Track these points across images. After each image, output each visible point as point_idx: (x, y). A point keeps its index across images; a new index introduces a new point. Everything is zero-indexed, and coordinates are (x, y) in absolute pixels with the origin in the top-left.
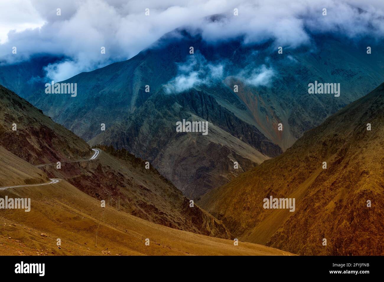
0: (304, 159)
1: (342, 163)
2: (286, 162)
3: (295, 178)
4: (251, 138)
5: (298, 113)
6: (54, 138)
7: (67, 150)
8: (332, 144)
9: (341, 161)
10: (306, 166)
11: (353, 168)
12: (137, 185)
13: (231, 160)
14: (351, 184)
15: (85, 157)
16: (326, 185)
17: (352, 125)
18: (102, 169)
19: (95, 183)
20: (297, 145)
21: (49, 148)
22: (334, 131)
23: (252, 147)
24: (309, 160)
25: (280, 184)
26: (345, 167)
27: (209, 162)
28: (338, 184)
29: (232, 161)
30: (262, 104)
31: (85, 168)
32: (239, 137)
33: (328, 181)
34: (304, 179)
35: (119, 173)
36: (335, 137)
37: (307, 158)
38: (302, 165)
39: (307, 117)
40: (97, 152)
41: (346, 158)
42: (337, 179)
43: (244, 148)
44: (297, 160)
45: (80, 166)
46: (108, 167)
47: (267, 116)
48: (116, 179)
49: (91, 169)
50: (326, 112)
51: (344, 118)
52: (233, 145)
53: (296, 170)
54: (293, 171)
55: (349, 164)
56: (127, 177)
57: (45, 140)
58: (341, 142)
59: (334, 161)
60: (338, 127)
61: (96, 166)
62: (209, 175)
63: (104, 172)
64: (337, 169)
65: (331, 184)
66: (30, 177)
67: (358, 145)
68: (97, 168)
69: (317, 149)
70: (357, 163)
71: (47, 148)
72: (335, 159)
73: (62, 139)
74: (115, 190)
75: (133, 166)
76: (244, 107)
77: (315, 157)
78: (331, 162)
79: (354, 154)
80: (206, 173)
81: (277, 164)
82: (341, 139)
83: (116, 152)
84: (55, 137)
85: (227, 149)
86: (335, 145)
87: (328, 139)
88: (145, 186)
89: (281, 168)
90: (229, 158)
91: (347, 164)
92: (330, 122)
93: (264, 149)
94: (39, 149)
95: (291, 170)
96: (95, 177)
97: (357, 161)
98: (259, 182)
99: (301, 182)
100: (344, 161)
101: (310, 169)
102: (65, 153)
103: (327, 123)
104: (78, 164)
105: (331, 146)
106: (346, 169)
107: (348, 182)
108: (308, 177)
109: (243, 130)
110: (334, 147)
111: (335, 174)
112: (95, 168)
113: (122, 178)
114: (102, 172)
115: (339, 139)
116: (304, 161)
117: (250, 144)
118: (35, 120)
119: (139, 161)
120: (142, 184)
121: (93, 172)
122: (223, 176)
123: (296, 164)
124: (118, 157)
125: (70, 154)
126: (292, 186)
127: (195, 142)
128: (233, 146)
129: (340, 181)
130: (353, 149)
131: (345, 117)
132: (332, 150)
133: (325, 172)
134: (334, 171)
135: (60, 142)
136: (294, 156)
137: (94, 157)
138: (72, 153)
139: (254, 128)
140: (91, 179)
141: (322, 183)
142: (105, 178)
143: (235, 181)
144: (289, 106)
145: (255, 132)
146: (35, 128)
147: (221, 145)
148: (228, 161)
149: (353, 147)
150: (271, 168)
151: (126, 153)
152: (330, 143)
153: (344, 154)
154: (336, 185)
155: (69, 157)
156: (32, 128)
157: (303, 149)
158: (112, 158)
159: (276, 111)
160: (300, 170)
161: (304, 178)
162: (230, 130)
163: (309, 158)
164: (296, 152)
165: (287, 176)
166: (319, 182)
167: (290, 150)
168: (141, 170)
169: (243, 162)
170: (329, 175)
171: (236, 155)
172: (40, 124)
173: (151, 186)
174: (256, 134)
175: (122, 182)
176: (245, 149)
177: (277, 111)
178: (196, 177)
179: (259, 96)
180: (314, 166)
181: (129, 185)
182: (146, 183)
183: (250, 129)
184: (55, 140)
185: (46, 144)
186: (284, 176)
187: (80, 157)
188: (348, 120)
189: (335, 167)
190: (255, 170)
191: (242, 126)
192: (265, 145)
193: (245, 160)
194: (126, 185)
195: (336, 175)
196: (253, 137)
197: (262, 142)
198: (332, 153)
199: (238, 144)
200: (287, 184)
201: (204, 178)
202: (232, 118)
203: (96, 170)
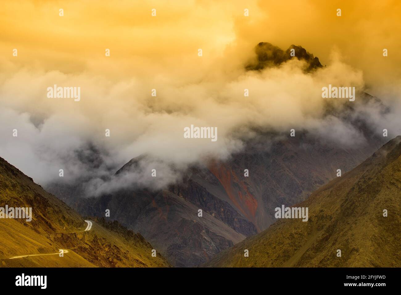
0: (288, 235)
1: (330, 239)
2: (269, 239)
3: (279, 256)
4: (224, 215)
5: (272, 189)
6: (48, 208)
7: (62, 220)
8: (318, 221)
9: (329, 238)
10: (291, 243)
11: (342, 245)
12: (133, 258)
13: (204, 237)
14: (340, 262)
15: (80, 228)
16: (314, 263)
17: (338, 201)
18: (99, 241)
19: (92, 255)
20: (280, 221)
21: (44, 218)
22: (320, 207)
23: (225, 224)
24: (294, 237)
25: (264, 262)
26: (334, 244)
27: (181, 239)
28: (327, 262)
29: (206, 238)
30: (235, 179)
31: (81, 240)
32: (211, 214)
33: (315, 259)
34: (289, 257)
35: (114, 245)
36: (321, 213)
37: (291, 235)
38: (287, 242)
39: (282, 193)
40: (90, 223)
41: (334, 235)
42: (325, 257)
43: (216, 225)
44: (281, 236)
45: (76, 237)
46: (104, 239)
47: (240, 192)
48: (112, 252)
49: (88, 241)
50: (301, 189)
51: (329, 193)
52: (205, 221)
53: (281, 248)
54: (277, 248)
55: (337, 241)
56: (123, 251)
57: (40, 210)
58: (327, 219)
59: (321, 238)
60: (324, 203)
61: (92, 238)
62: (181, 253)
63: (100, 244)
64: (325, 246)
65: (319, 262)
66: (43, 246)
67: (347, 222)
68: (94, 240)
69: (303, 226)
70: (347, 241)
71: (42, 217)
72: (322, 236)
73: (56, 208)
74: (112, 264)
75: (126, 239)
76: (216, 182)
77: (300, 233)
78: (318, 239)
79: (342, 230)
80: (178, 251)
81: (260, 241)
82: (328, 215)
83: (108, 224)
84: (49, 206)
85: (200, 226)
86: (321, 221)
87: (314, 215)
88: (141, 260)
89: (265, 245)
90: (202, 235)
91: (336, 240)
92: (315, 197)
93: (237, 226)
94: (34, 219)
95: (275, 248)
96: (92, 249)
97: (346, 238)
98: (242, 259)
99: (286, 260)
100: (332, 238)
101: (295, 246)
102: (60, 223)
103: (312, 199)
104: (74, 236)
105: (317, 223)
106: (334, 246)
107: (337, 260)
108: (293, 255)
109: (216, 206)
110: (320, 224)
111: (324, 251)
112: (92, 240)
113: (118, 251)
114: (99, 244)
115: (325, 215)
116: (288, 238)
117: (222, 220)
118: (29, 188)
119: (131, 234)
120: (137, 258)
121: (90, 244)
122: (196, 254)
123: (281, 241)
124: (110, 229)
125: (65, 224)
126: (276, 264)
127: (165, 218)
128: (205, 223)
129: (328, 258)
130: (341, 226)
131: (331, 192)
132: (318, 227)
133: (312, 250)
134: (322, 248)
135: (54, 211)
136: (278, 232)
137: (88, 228)
138: (67, 224)
139: (227, 204)
140: (88, 251)
141: (309, 261)
142: (102, 251)
143: (216, 258)
144: (264, 182)
145: (228, 208)
146: (29, 197)
147: (194, 222)
148: (201, 239)
149: (341, 224)
150: (253, 245)
151: (118, 225)
152: (316, 220)
153: (331, 231)
154: (325, 263)
155: (65, 228)
156: (26, 196)
157: (288, 226)
158: (104, 230)
159: (249, 186)
160: (284, 248)
161: (289, 255)
162: (202, 206)
163: (294, 235)
164: (280, 228)
165: (271, 254)
166: (305, 260)
167: (273, 226)
168: (134, 244)
169: (217, 240)
170: (316, 253)
171: (209, 232)
172: (34, 192)
173: (146, 260)
174: (229, 210)
175: (119, 255)
176: (218, 226)
177: (251, 187)
178: (167, 254)
179: (231, 171)
180: (299, 243)
181: (126, 258)
182: (141, 257)
183: (223, 205)
184: (49, 209)
185: (40, 213)
186: (268, 253)
187: (76, 228)
188: (334, 195)
189: (323, 244)
190: (237, 247)
191: (215, 202)
192: (239, 222)
193: (219, 237)
194: (123, 258)
195: (324, 253)
196: (226, 214)
197: (235, 219)
198: (318, 230)
199: (211, 221)
200: (271, 262)
201: (176, 256)
202: (204, 193)
203: (92, 242)
